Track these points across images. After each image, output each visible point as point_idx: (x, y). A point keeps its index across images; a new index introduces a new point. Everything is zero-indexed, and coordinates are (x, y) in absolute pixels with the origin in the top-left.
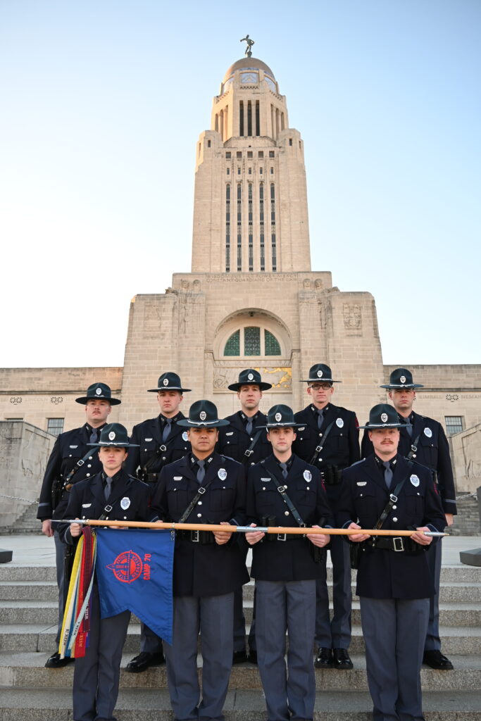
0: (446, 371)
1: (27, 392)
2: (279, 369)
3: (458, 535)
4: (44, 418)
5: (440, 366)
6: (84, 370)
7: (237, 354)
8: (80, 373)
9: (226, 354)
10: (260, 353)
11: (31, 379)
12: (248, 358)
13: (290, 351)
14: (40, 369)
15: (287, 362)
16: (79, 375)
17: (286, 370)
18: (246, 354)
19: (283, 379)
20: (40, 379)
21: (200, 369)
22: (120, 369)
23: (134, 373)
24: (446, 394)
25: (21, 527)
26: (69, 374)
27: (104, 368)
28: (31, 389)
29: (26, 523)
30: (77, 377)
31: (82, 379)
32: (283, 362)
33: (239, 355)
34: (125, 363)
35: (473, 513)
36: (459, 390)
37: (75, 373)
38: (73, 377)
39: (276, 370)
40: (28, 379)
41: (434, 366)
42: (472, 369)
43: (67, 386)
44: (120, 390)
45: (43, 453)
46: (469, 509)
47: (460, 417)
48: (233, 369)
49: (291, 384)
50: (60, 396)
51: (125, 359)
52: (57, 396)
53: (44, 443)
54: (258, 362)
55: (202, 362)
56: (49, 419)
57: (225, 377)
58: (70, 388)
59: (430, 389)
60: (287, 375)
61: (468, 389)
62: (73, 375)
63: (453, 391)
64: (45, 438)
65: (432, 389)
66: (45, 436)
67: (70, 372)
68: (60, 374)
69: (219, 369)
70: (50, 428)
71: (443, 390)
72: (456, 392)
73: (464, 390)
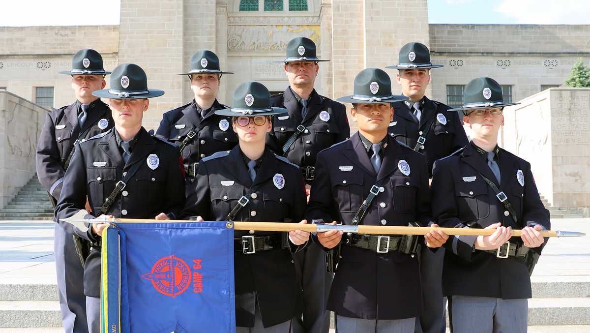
0: (500, 32)
1: (8, 55)
2: (306, 28)
4: (31, 87)
6: (72, 29)
7: (256, 9)
8: (68, 32)
9: (242, 9)
10: (282, 8)
11: (12, 40)
12: (268, 13)
13: (320, 6)
14: (22, 28)
15: (316, 19)
16: (67, 35)
17: (314, 28)
18: (265, 9)
20: (21, 40)
21: (211, 27)
22: (115, 28)
23: (132, 33)
24: (497, 59)
25: (14, 210)
26: (56, 34)
27: (97, 27)
28: (13, 52)
29: (20, 206)
30: (66, 38)
31: (71, 40)
32: (310, 19)
33: (257, 10)
34: (121, 21)
36: (512, 54)
37: (62, 32)
38: (60, 37)
39: (301, 29)
40: (8, 40)
41: (487, 26)
42: (528, 30)
43: (55, 48)
45: (31, 128)
47: (511, 86)
48: (251, 28)
50: (47, 60)
51: (122, 15)
52: (44, 61)
53: (32, 117)
54: (280, 19)
55: (214, 18)
56: (37, 88)
57: (241, 37)
58: (58, 51)
59: (480, 53)
60: (315, 35)
61: (522, 53)
62: (61, 35)
63: (505, 56)
64: (32, 110)
65: (483, 53)
66: (32, 108)
67: (57, 32)
68: (46, 33)
69: (233, 27)
70: (39, 98)
71: (494, 54)
72: (509, 56)
73: (518, 55)
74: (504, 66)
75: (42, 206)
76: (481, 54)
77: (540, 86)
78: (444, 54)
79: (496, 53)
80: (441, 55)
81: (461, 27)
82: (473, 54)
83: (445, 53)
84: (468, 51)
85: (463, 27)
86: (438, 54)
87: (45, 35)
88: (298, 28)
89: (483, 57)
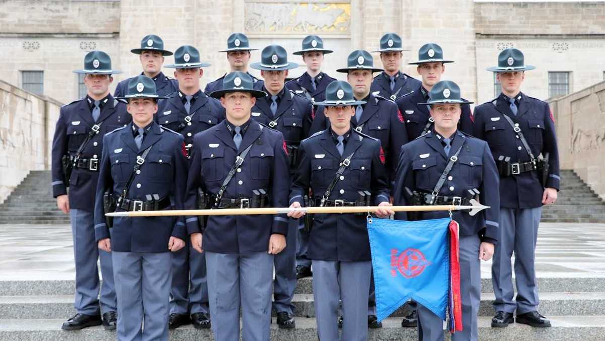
0: (556, 11)
2: (334, 6)
3: (555, 221)
4: (16, 71)
5: (550, 4)
6: (64, 4)
16: (58, 11)
17: (343, 7)
19: (340, 20)
20: (3, 15)
23: (135, 10)
24: (552, 42)
26: (46, 9)
31: (63, 17)
35: (576, 195)
36: (570, 36)
38: (51, 14)
39: (329, 7)
42: (591, 7)
43: (45, 26)
44: (118, 33)
46: (571, 191)
47: (568, 72)
48: (272, 5)
49: (349, 25)
52: (31, 41)
53: (25, 107)
56: (23, 72)
57: (260, 16)
59: (533, 35)
60: (344, 14)
61: (582, 35)
62: (51, 10)
63: (562, 39)
64: (25, 100)
65: (536, 35)
66: (25, 97)
67: (46, 7)
68: (33, 8)
69: (252, 4)
70: (26, 84)
71: (549, 37)
72: (566, 39)
73: (577, 37)
74: (560, 50)
75: (39, 208)
76: (534, 37)
77: (602, 73)
78: (491, 36)
79: (551, 35)
80: (488, 38)
81: (511, 6)
82: (524, 37)
83: (493, 35)
84: (519, 33)
85: (514, 5)
86: (484, 36)
87: (32, 10)
88: (325, 6)
89: (536, 40)
